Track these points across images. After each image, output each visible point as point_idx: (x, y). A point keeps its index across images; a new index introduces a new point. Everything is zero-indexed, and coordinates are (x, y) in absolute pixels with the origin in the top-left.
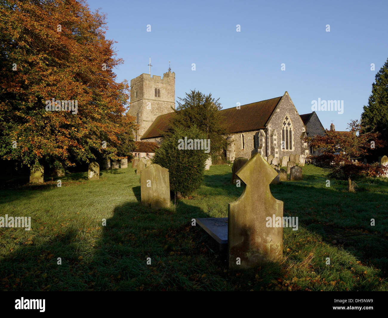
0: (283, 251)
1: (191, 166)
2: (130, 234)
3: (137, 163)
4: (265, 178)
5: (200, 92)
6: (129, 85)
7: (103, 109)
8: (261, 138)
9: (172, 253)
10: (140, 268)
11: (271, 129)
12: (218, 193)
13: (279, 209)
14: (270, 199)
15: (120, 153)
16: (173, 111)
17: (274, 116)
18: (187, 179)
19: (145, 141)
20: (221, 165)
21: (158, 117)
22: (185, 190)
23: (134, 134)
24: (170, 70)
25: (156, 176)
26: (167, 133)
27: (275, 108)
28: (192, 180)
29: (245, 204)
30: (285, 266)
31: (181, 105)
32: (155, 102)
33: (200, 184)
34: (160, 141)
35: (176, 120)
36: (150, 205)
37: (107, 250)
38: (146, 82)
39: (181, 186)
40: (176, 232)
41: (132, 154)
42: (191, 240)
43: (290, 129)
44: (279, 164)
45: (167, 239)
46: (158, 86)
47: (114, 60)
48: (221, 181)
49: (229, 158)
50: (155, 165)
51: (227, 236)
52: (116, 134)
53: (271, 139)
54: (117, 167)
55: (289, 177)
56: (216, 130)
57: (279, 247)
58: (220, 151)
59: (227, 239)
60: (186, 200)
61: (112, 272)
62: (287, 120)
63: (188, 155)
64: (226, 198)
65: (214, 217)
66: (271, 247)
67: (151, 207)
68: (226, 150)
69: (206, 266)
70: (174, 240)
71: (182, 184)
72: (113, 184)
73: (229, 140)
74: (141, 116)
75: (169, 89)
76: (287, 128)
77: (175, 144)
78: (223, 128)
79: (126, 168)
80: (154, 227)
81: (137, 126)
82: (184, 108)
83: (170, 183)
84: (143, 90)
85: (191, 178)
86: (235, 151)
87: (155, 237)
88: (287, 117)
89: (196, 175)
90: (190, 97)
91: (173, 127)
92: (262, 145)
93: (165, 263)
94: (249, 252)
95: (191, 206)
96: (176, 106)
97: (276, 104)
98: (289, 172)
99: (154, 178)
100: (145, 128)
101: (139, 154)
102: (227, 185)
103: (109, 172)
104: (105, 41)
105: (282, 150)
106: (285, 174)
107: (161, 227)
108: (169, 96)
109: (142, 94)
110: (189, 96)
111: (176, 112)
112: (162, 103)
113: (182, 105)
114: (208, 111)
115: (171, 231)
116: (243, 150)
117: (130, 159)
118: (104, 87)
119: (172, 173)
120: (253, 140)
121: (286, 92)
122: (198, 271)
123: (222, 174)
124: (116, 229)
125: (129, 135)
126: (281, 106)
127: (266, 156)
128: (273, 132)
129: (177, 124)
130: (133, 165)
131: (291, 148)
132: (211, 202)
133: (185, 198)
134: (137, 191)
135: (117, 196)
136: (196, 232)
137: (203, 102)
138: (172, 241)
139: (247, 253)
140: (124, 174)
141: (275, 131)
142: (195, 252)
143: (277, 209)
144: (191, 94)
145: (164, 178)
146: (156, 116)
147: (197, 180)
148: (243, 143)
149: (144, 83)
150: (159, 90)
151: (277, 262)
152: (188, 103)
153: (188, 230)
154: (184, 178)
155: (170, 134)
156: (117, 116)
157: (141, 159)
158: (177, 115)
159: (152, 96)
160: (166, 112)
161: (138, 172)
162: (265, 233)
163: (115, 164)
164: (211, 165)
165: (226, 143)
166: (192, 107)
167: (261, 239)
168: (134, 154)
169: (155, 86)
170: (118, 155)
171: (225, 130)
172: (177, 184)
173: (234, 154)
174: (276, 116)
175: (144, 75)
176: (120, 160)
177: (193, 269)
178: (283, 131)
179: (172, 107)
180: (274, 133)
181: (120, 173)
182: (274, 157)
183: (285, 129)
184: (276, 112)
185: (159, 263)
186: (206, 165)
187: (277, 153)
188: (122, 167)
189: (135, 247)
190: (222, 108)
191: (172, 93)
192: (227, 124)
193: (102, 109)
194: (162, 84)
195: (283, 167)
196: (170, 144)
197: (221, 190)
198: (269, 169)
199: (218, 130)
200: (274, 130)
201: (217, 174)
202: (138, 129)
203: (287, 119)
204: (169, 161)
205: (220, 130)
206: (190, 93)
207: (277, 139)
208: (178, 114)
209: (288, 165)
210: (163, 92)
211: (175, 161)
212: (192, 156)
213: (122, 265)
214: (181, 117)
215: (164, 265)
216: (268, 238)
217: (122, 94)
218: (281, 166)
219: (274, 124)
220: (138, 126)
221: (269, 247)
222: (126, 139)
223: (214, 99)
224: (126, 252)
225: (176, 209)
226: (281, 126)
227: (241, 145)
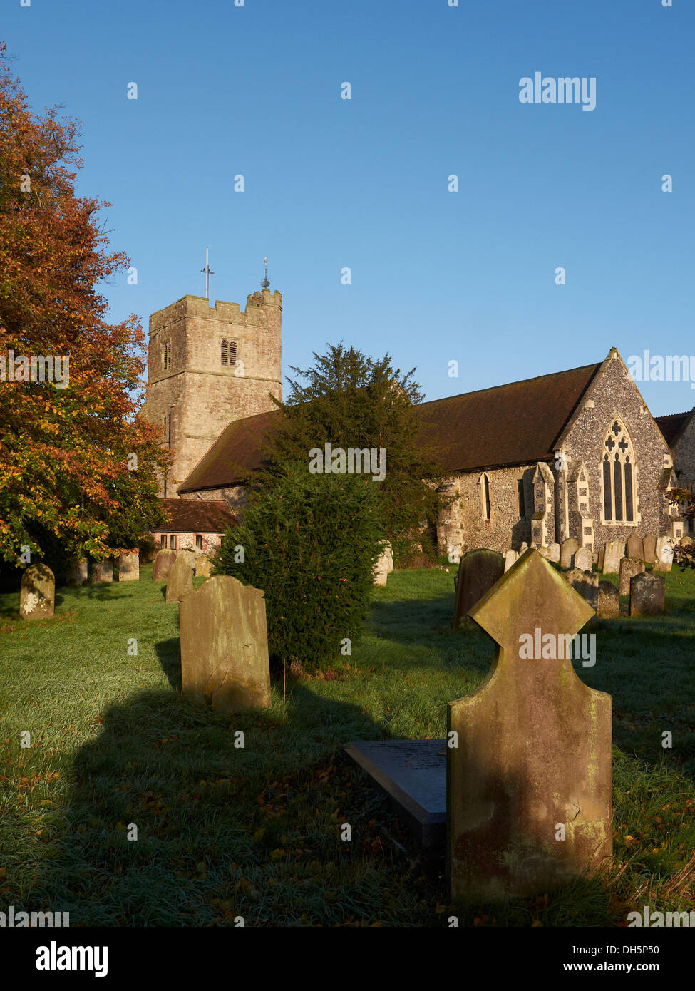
0: (614, 844)
1: (332, 580)
2: (150, 794)
3: (168, 564)
4: (556, 625)
5: (356, 350)
6: (145, 331)
7: (68, 404)
8: (539, 488)
9: (277, 853)
10: (180, 905)
11: (570, 461)
12: (413, 657)
13: (599, 718)
14: (571, 688)
15: (118, 535)
16: (277, 408)
17: (578, 422)
18: (320, 618)
19: (191, 497)
20: (422, 570)
21: (231, 424)
22: (314, 651)
23: (160, 476)
24: (266, 284)
25: (225, 611)
26: (257, 474)
27: (582, 396)
28: (334, 621)
29: (497, 704)
30: (622, 892)
31: (299, 390)
32: (223, 380)
33: (359, 632)
34: (236, 498)
35: (285, 433)
36: (209, 700)
37: (79, 848)
38: (196, 323)
39: (303, 640)
40: (290, 785)
41: (153, 539)
42: (334, 811)
43: (628, 459)
44: (595, 567)
45: (262, 809)
46: (232, 333)
47: (100, 258)
48: (423, 620)
49: (446, 548)
50: (223, 578)
51: (443, 800)
52: (106, 481)
53: (570, 490)
54: (107, 577)
55: (626, 604)
56: (407, 464)
57: (603, 834)
58: (417, 526)
59: (444, 810)
60: (318, 683)
61: (95, 918)
62: (616, 434)
63: (324, 544)
64: (438, 675)
65: (403, 738)
66: (576, 833)
67: (213, 705)
68: (435, 525)
69: (381, 896)
70: (283, 811)
71: (306, 636)
72: (95, 632)
73: (445, 493)
74: (180, 421)
75: (263, 342)
76: (617, 456)
77: (284, 514)
78: (426, 459)
79: (135, 582)
80: (221, 770)
81: (167, 452)
82: (309, 398)
83: (269, 630)
84: (185, 344)
85: (333, 615)
86: (462, 528)
87: (226, 804)
88: (616, 423)
89: (348, 606)
90: (328, 365)
91: (277, 456)
92: (542, 507)
93: (257, 888)
94: (511, 848)
95: (333, 702)
96: (286, 393)
97: (584, 386)
98: (625, 591)
99: (219, 618)
100: (190, 460)
101: (172, 536)
102: (441, 634)
103: (84, 595)
104: (74, 201)
105: (604, 523)
106: (614, 596)
107: (244, 769)
108: (264, 361)
109: (183, 355)
110: (324, 361)
111: (284, 409)
112: (242, 384)
113: (304, 390)
114: (381, 408)
115: (275, 784)
116: (488, 522)
117: (147, 552)
118: (70, 341)
119: (275, 601)
120: (517, 494)
121: (613, 350)
122: (358, 910)
123: (424, 597)
124: (107, 778)
125: (144, 480)
126: (598, 392)
127: (557, 541)
128: (575, 468)
129: (287, 447)
130: (156, 571)
131: (630, 518)
132: (394, 690)
133: (314, 675)
134: (169, 653)
135: (110, 671)
136: (349, 784)
137: (365, 381)
138: (278, 815)
139: (506, 854)
140: (130, 600)
141: (583, 466)
142: (348, 850)
143: (594, 718)
144: (329, 357)
145: (251, 620)
146: (226, 423)
147: (351, 621)
148: (488, 502)
149: (190, 325)
150: (233, 345)
151: (595, 880)
152: (321, 384)
153: (326, 780)
154: (311, 615)
155: (266, 475)
156: (110, 424)
157: (178, 554)
158: (289, 421)
159: (214, 361)
160: (253, 410)
161: (173, 594)
162: (559, 790)
163: (102, 568)
164: (392, 569)
165: (436, 504)
166: (332, 397)
167: (546, 809)
168: (158, 536)
169: (223, 333)
170: (112, 542)
171: (433, 463)
172: (290, 634)
173: (461, 536)
174: (584, 421)
175: (189, 302)
176: (118, 558)
177: (344, 906)
178: (607, 465)
179: (272, 397)
180: (580, 473)
181: (116, 598)
182: (580, 545)
183: (612, 459)
184: (585, 409)
185: (238, 886)
186: (376, 574)
187: (588, 531)
188: (125, 577)
189: (165, 835)
190: (422, 398)
191: (273, 353)
192: (437, 445)
193: (64, 405)
194: (242, 328)
195: (608, 575)
196: (267, 512)
197: (426, 649)
198: (567, 597)
199: (412, 465)
200: (579, 463)
201: (409, 597)
202: (172, 463)
203: (616, 429)
204: (265, 565)
205: (417, 464)
206: (325, 352)
207: (588, 491)
208: (290, 417)
209: (624, 570)
210: (244, 349)
211: (285, 564)
212: (335, 547)
213: (126, 895)
214: (300, 427)
215: (254, 892)
216: (567, 807)
217: (124, 359)
218: (601, 572)
219: (580, 445)
220: (171, 452)
221: (573, 835)
222: (134, 493)
223: (399, 371)
224: (138, 852)
225: (289, 712)
226: (600, 452)
227: (480, 508)
